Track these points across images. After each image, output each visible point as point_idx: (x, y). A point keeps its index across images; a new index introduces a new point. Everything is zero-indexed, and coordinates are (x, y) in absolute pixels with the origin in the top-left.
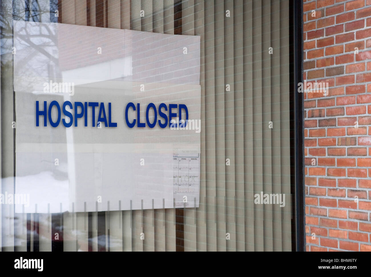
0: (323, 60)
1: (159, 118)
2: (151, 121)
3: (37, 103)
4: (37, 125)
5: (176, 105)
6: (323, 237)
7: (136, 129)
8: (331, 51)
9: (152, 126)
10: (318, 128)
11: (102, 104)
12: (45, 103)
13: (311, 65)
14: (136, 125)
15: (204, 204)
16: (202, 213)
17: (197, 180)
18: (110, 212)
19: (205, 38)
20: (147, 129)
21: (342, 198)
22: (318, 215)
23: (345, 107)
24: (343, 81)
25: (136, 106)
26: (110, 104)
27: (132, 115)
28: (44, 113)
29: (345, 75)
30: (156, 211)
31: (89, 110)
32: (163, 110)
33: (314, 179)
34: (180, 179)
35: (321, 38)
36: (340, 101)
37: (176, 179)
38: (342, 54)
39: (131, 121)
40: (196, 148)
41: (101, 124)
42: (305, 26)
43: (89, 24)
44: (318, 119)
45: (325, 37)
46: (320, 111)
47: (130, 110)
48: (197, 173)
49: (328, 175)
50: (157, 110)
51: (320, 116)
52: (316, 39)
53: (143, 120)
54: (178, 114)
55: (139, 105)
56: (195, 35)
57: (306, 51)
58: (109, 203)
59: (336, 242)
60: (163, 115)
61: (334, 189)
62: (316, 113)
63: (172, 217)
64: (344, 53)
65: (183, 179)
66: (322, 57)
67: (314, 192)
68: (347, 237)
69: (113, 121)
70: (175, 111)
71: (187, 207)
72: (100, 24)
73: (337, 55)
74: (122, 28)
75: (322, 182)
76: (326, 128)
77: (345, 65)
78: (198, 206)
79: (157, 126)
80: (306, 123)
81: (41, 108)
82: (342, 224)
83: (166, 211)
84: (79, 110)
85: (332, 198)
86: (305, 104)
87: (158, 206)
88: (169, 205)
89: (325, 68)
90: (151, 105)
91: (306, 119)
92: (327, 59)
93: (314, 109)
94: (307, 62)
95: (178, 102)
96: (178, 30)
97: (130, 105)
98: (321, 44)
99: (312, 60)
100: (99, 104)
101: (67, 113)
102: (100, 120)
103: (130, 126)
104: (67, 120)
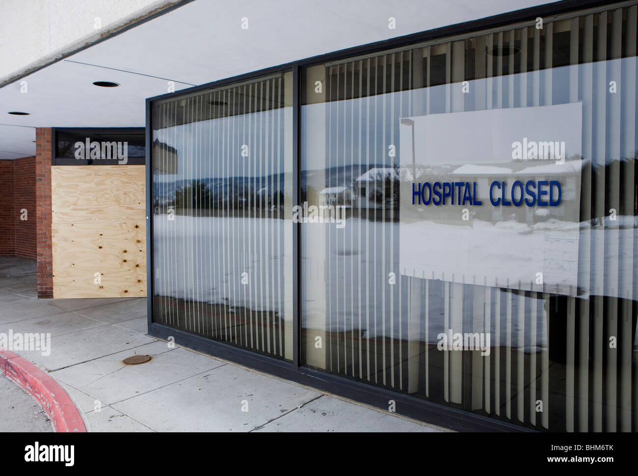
1: (526, 196)
2: (518, 199)
3: (414, 185)
4: (414, 203)
5: (547, 182)
7: (501, 208)
9: (518, 204)
11: (468, 184)
12: (420, 184)
14: (501, 204)
20: (512, 207)
25: (501, 183)
26: (475, 183)
27: (497, 194)
28: (418, 193)
31: (456, 189)
32: (531, 187)
34: (552, 263)
37: (548, 262)
39: (496, 200)
41: (467, 203)
47: (495, 188)
50: (524, 187)
53: (508, 199)
54: (549, 192)
55: (504, 183)
60: (531, 193)
69: (478, 199)
70: (545, 188)
79: (524, 204)
81: (417, 189)
84: (447, 190)
90: (518, 183)
97: (495, 183)
100: (465, 184)
101: (437, 193)
102: (466, 199)
103: (495, 203)
104: (437, 198)
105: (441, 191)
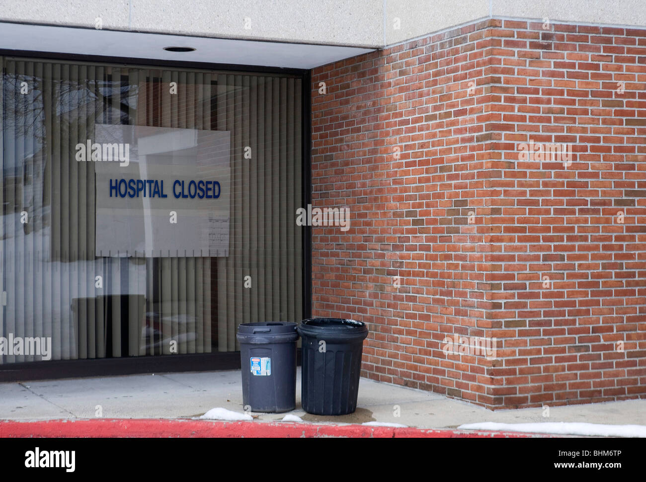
0: (322, 149)
1: (198, 191)
2: (193, 193)
3: (111, 180)
4: (111, 196)
5: (211, 182)
6: (321, 280)
7: (181, 199)
8: (326, 143)
9: (193, 197)
10: (319, 199)
11: (157, 181)
12: (116, 180)
13: (316, 152)
14: (181, 196)
15: (232, 256)
16: (231, 262)
17: (228, 236)
18: (162, 258)
19: (235, 134)
20: (189, 199)
21: (332, 251)
22: (319, 264)
23: (334, 184)
24: (333, 165)
25: (181, 182)
26: (162, 181)
27: (178, 189)
28: (115, 188)
29: (334, 161)
30: (196, 259)
31: (147, 185)
32: (201, 186)
33: (317, 237)
34: (214, 236)
35: (321, 132)
36: (331, 179)
37: (211, 236)
38: (332, 146)
39: (177, 193)
40: (226, 213)
41: (156, 196)
42: (312, 122)
43: (148, 124)
44: (319, 192)
45: (323, 132)
46: (321, 186)
47: (177, 185)
48: (227, 231)
49: (325, 234)
50: (197, 185)
51: (321, 191)
52: (319, 133)
53: (186, 193)
54: (212, 189)
55: (183, 182)
56: (227, 130)
57: (313, 141)
58: (161, 251)
59: (328, 282)
60: (201, 189)
61: (328, 244)
62: (319, 188)
63: (208, 264)
64: (334, 145)
65: (216, 236)
66: (321, 147)
67: (317, 247)
68: (334, 278)
69: (164, 193)
70: (210, 186)
71: (219, 256)
72: (156, 124)
73: (330, 146)
74: (171, 127)
75: (322, 240)
76: (324, 199)
77: (334, 153)
78: (227, 256)
79: (197, 197)
80: (313, 195)
81: (114, 184)
82: (332, 269)
83: (204, 258)
84: (140, 186)
85: (326, 251)
86: (313, 181)
87: (197, 255)
88: (206, 255)
89: (323, 155)
90: (192, 182)
91: (313, 192)
92: (325, 148)
93: (317, 185)
94: (313, 150)
95: (213, 180)
96: (214, 127)
97: (177, 182)
98: (322, 137)
99: (316, 148)
100: (155, 181)
101: (132, 188)
102: (155, 192)
103: (177, 197)
104: (132, 193)
105: (135, 187)
